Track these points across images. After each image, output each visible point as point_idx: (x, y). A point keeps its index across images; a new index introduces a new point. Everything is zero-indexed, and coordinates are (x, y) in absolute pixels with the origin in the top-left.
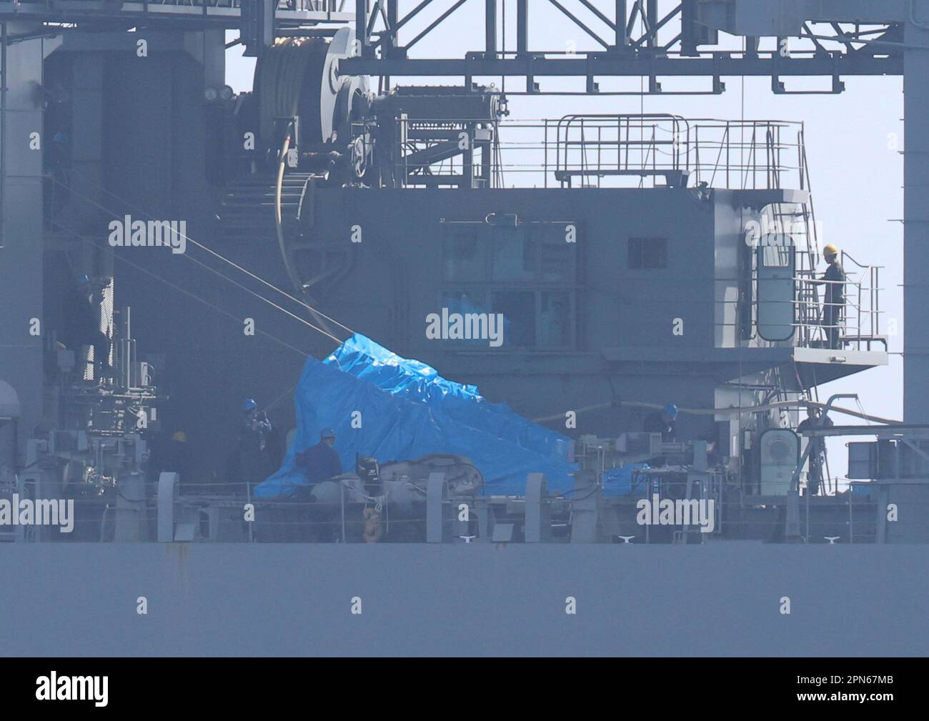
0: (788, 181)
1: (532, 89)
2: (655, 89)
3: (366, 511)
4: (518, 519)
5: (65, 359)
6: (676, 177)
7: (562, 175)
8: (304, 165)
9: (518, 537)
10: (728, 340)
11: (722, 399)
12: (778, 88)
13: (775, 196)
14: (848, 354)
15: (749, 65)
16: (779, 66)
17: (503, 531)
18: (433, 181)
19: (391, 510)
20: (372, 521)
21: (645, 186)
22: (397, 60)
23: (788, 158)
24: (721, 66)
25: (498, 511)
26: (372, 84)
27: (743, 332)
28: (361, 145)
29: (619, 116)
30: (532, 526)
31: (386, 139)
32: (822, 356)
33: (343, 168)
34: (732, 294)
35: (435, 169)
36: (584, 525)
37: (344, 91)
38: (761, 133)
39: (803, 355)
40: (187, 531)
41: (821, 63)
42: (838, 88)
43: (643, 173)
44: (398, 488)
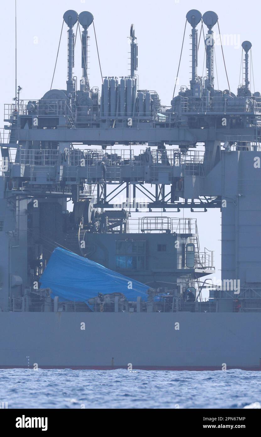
0: (193, 232)
1: (137, 211)
2: (164, 211)
3: (100, 305)
4: (135, 307)
5: (32, 271)
6: (168, 231)
7: (143, 230)
8: (84, 228)
9: (135, 311)
10: (180, 267)
11: (178, 281)
12: (192, 211)
13: (190, 235)
14: (206, 271)
15: (186, 205)
16: (193, 206)
17: (132, 310)
18: (113, 232)
19: (106, 305)
20: (102, 307)
21: (160, 233)
22: (107, 205)
23: (193, 226)
24: (179, 206)
25: (130, 305)
26: (99, 210)
27: (183, 265)
28: (97, 224)
29: (155, 217)
30: (138, 309)
31: (103, 222)
32: (201, 271)
33: (93, 229)
34: (181, 257)
35: (113, 229)
36: (150, 309)
37: (93, 211)
38: (187, 221)
39: (197, 271)
40: (61, 309)
41: (202, 205)
42: (206, 211)
43: (160, 230)
44: (107, 300)
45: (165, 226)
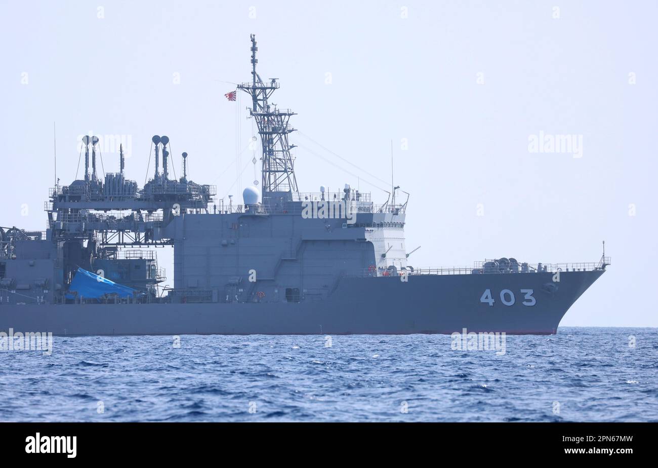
0: (154, 258)
1: (125, 247)
2: (140, 247)
3: (106, 300)
4: (126, 300)
5: (66, 281)
6: (141, 258)
7: (126, 258)
8: (94, 256)
10: (148, 278)
11: (147, 285)
12: (156, 247)
13: (153, 260)
14: (162, 279)
15: (152, 244)
16: (156, 244)
17: (124, 302)
18: (109, 258)
19: (109, 300)
22: (107, 244)
23: (154, 255)
24: (149, 244)
25: (123, 300)
26: (102, 246)
28: (101, 254)
29: (135, 250)
30: (128, 302)
31: (104, 253)
32: (159, 280)
33: (99, 257)
34: (148, 272)
35: (110, 257)
36: (134, 302)
37: (98, 247)
38: (151, 252)
39: (157, 280)
40: (84, 303)
41: (161, 244)
42: (163, 247)
44: (110, 297)
45: (138, 255)
